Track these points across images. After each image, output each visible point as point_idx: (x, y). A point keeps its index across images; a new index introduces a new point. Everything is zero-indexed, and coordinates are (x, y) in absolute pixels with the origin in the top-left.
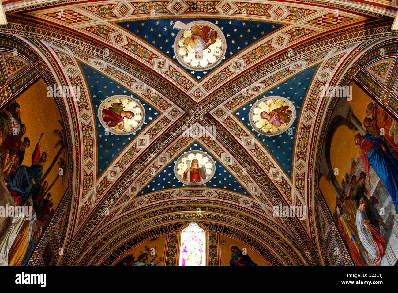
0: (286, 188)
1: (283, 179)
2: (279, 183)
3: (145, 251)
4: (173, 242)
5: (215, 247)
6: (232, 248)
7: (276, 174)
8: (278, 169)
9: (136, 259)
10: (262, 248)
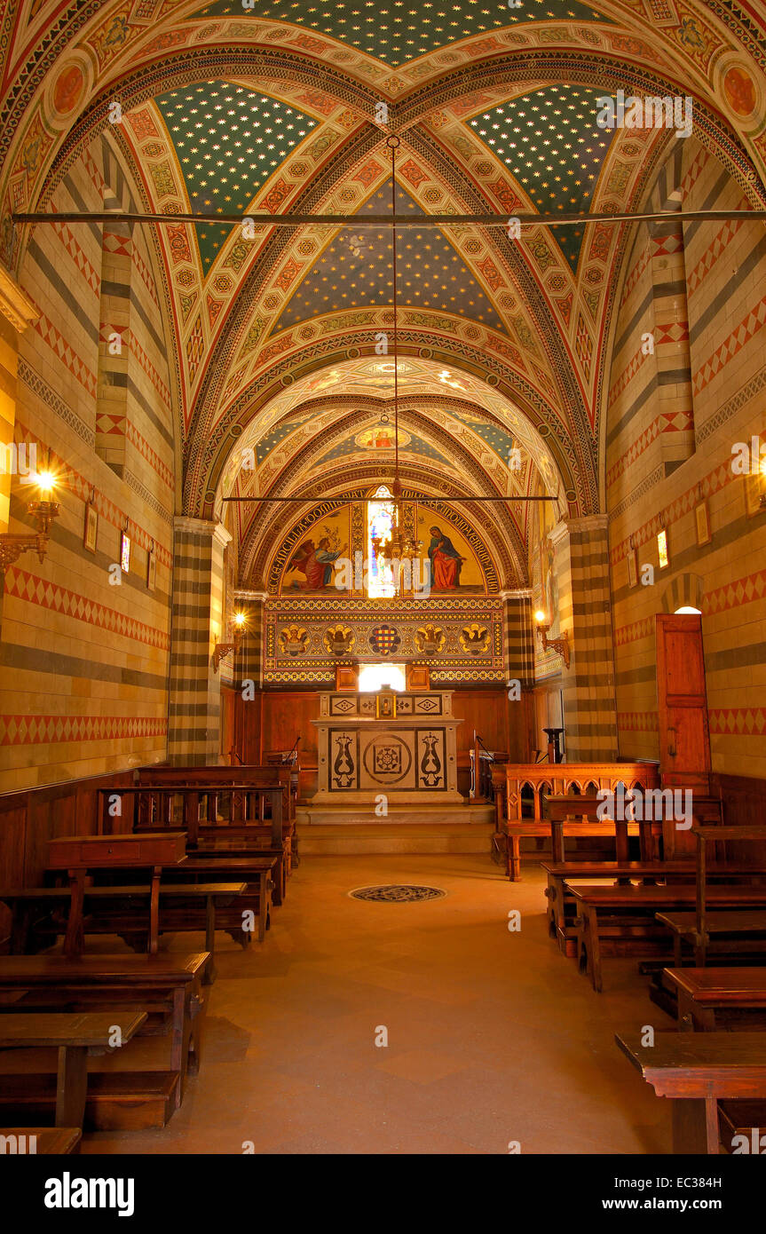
0: (501, 476)
1: (498, 465)
2: (492, 471)
3: (325, 535)
4: (358, 519)
5: (411, 527)
6: (432, 530)
7: (490, 461)
8: (493, 454)
9: (316, 546)
10: (469, 529)
